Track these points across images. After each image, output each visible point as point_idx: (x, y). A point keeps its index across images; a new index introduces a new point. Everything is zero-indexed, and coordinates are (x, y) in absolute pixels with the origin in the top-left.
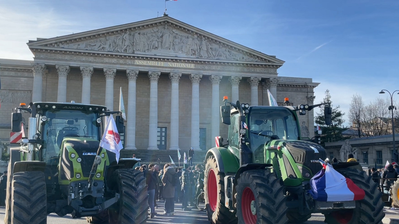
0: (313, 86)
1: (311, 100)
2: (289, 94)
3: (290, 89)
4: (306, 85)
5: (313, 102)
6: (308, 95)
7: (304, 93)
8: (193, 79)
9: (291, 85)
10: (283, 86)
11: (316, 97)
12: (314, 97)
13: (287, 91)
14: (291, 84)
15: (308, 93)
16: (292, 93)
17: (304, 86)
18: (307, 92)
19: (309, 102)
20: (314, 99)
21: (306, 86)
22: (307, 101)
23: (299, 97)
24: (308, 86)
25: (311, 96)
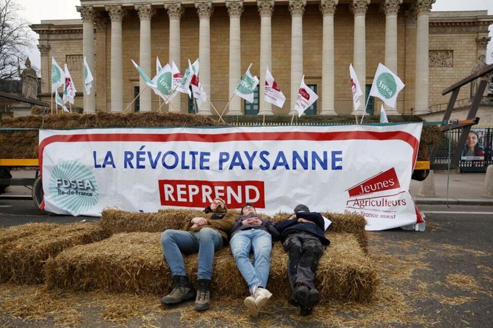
0: (488, 22)
1: (482, 44)
2: (447, 37)
3: (450, 29)
4: (476, 21)
5: (486, 47)
6: (478, 36)
7: (472, 35)
8: (292, 8)
9: (451, 23)
10: (439, 26)
11: (491, 39)
12: (489, 39)
13: (445, 32)
14: (451, 21)
15: (480, 34)
16: (453, 35)
17: (474, 23)
18: (478, 33)
19: (480, 47)
20: (488, 42)
21: (476, 23)
22: (476, 45)
23: (463, 40)
24: (480, 22)
25: (484, 38)
